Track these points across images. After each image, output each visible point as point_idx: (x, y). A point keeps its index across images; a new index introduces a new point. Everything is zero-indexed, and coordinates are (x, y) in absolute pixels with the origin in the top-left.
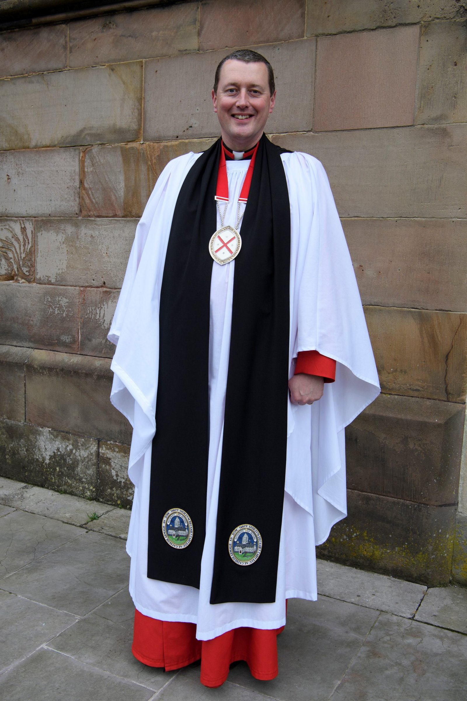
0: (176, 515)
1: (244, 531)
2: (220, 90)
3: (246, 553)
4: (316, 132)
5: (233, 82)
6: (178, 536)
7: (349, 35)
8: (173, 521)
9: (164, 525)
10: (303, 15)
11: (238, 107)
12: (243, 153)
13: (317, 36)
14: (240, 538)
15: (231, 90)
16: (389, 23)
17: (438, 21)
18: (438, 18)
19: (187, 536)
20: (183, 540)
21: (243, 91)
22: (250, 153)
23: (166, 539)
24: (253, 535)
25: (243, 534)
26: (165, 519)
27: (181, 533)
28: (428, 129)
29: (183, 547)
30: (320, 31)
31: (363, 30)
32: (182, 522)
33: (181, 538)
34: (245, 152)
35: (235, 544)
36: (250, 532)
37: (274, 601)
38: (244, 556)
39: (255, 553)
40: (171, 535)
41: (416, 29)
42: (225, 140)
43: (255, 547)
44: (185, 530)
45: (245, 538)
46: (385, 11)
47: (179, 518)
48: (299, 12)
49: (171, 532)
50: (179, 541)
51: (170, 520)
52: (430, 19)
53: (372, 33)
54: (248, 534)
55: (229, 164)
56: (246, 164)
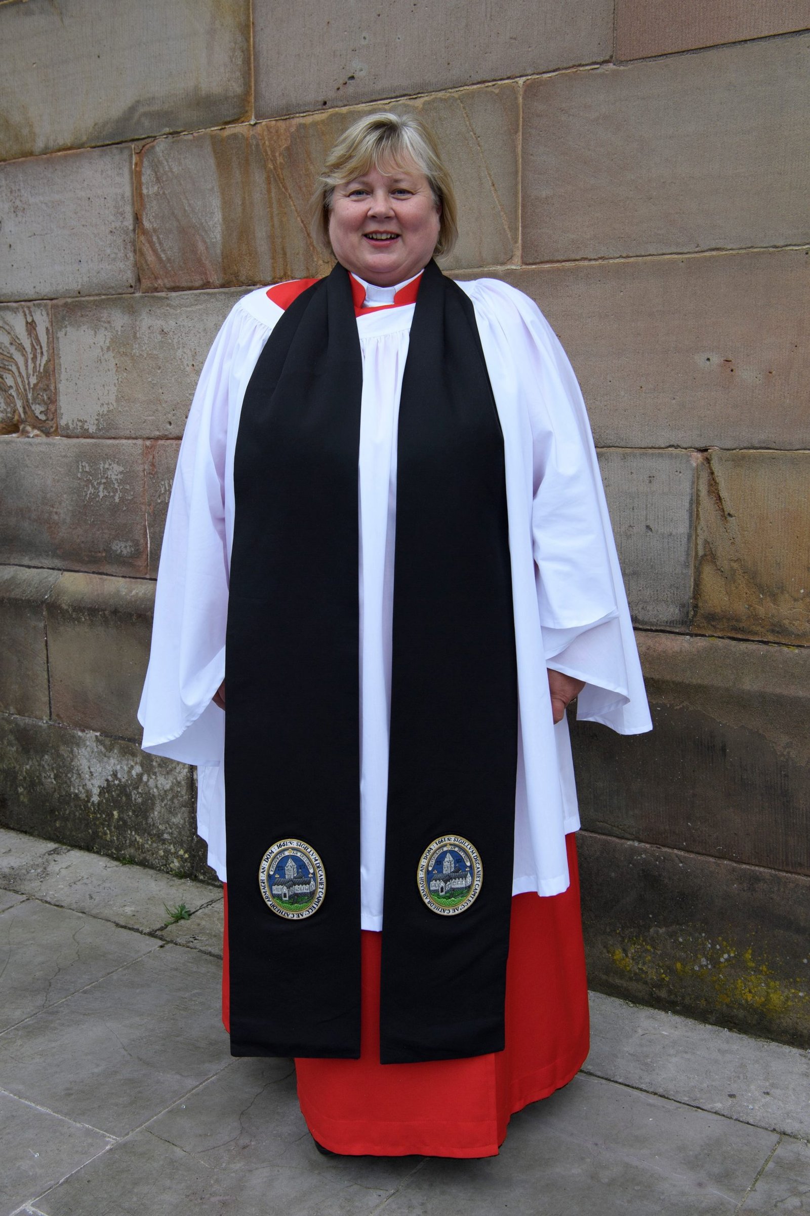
4: (621, 63)
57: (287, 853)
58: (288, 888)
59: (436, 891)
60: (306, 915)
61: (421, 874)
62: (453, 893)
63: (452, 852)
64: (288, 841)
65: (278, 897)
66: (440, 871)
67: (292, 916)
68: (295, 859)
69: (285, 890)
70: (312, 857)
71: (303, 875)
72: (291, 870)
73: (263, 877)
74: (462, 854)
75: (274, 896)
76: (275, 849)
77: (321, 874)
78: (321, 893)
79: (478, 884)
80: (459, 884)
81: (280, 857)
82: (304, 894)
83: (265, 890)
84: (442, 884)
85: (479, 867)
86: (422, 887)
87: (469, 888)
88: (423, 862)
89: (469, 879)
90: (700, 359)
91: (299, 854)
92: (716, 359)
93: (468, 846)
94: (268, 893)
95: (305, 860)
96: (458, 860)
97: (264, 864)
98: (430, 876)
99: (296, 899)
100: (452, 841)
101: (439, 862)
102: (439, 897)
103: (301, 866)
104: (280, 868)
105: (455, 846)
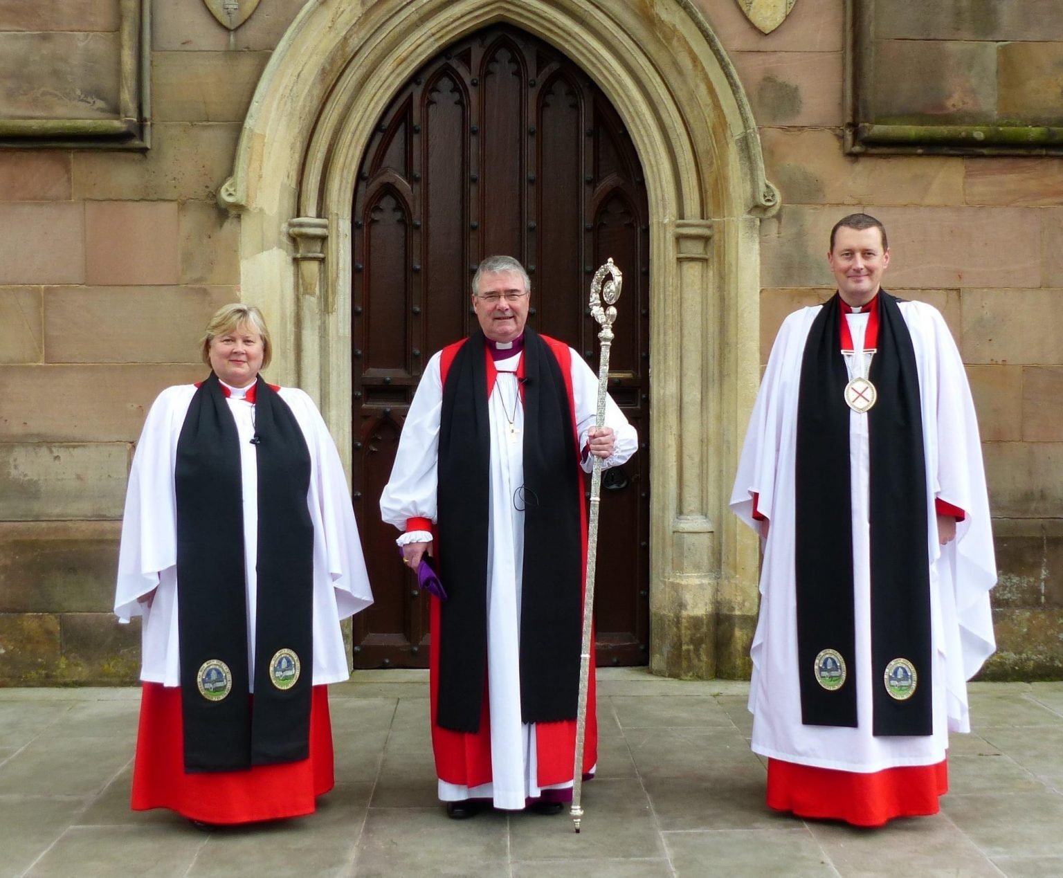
0: (827, 656)
1: (899, 665)
2: (836, 253)
3: (902, 686)
4: (89, 286)
5: (848, 248)
6: (831, 677)
7: (116, 203)
8: (825, 663)
9: (816, 667)
10: (69, 179)
11: (854, 270)
12: (861, 308)
13: (85, 200)
14: (895, 673)
15: (847, 254)
16: (151, 197)
17: (192, 201)
18: (192, 199)
19: (840, 676)
20: (836, 680)
21: (858, 255)
22: (867, 307)
23: (819, 681)
24: (907, 669)
25: (897, 668)
26: (817, 661)
27: (834, 673)
28: (192, 288)
29: (837, 688)
30: (88, 196)
31: (128, 200)
32: (834, 662)
33: (834, 679)
34: (863, 307)
35: (891, 679)
36: (904, 666)
37: (932, 734)
38: (901, 690)
39: (910, 686)
40: (824, 677)
41: (174, 206)
42: (842, 295)
43: (910, 680)
44: (837, 671)
45: (900, 672)
46: (146, 187)
47: (832, 659)
48: (66, 176)
49: (824, 674)
50: (832, 682)
51: (822, 662)
52: (186, 199)
53: (135, 203)
54: (902, 668)
55: (848, 316)
56: (866, 316)
57: (211, 667)
58: (213, 684)
59: (278, 677)
60: (222, 698)
61: (271, 669)
62: (286, 678)
63: (286, 658)
64: (212, 661)
65: (207, 689)
66: (280, 667)
67: (215, 699)
68: (216, 670)
69: (211, 685)
70: (225, 668)
71: (220, 676)
72: (214, 676)
73: (199, 680)
74: (290, 658)
75: (206, 689)
76: (205, 665)
77: (229, 677)
78: (229, 686)
79: (298, 673)
80: (289, 673)
81: (208, 669)
82: (220, 687)
83: (200, 687)
84: (281, 673)
85: (298, 664)
86: (271, 675)
87: (294, 675)
88: (273, 662)
89: (294, 670)
90: (129, 405)
91: (218, 667)
92: (136, 406)
93: (293, 654)
94: (203, 688)
95: (221, 670)
96: (289, 662)
97: (200, 673)
98: (275, 670)
99: (217, 690)
100: (286, 652)
101: (280, 663)
102: (280, 680)
103: (219, 673)
104: (208, 675)
105: (288, 654)
